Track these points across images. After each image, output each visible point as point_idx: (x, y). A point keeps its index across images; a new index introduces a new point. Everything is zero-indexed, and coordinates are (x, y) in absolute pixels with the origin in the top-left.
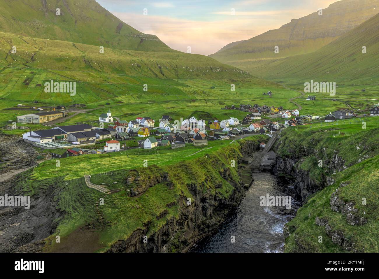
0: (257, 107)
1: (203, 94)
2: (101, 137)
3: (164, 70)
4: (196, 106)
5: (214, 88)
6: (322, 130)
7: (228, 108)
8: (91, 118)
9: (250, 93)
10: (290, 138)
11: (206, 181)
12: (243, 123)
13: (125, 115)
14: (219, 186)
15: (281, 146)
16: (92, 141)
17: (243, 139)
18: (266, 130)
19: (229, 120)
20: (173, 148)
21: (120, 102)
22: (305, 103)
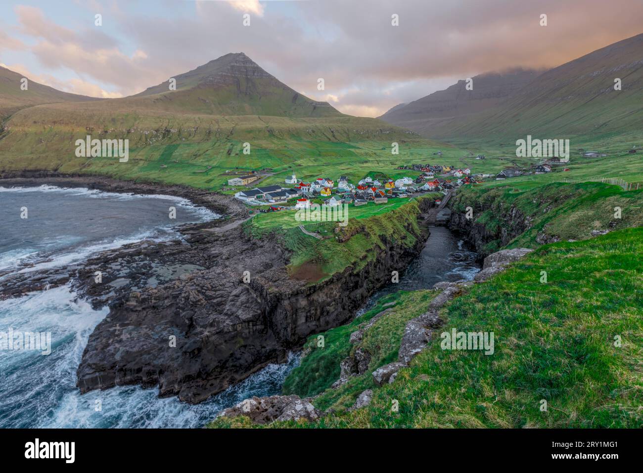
0: (428, 166)
1: (374, 156)
2: (290, 197)
3: (336, 134)
4: (368, 167)
5: (385, 149)
6: (497, 187)
7: (401, 168)
8: (279, 180)
9: (420, 153)
10: (467, 196)
11: (394, 232)
12: (417, 182)
13: (306, 177)
14: (404, 238)
15: (457, 203)
16: (284, 200)
17: (420, 197)
18: (441, 188)
19: (403, 180)
20: (356, 205)
21: (300, 165)
22: (475, 162)
